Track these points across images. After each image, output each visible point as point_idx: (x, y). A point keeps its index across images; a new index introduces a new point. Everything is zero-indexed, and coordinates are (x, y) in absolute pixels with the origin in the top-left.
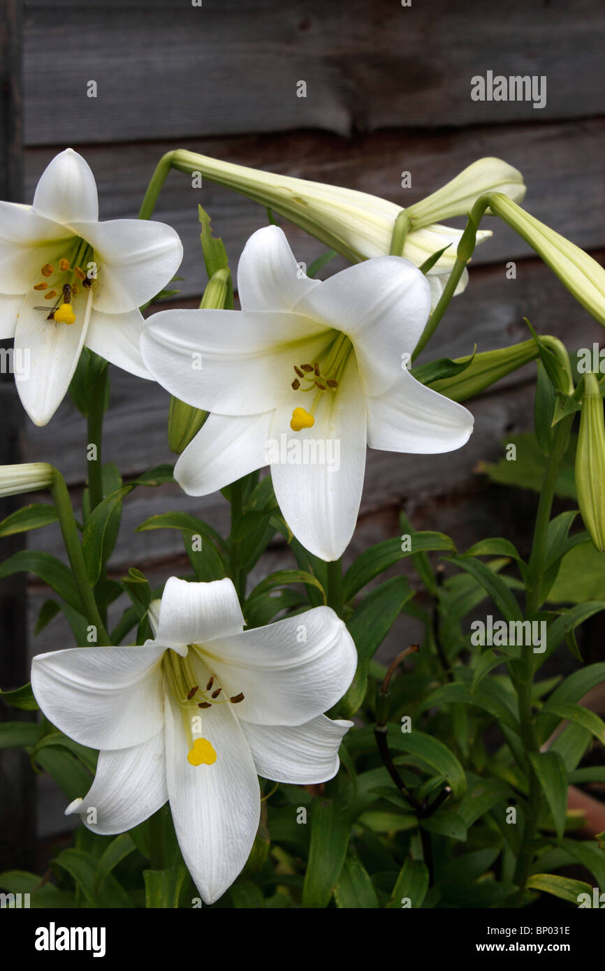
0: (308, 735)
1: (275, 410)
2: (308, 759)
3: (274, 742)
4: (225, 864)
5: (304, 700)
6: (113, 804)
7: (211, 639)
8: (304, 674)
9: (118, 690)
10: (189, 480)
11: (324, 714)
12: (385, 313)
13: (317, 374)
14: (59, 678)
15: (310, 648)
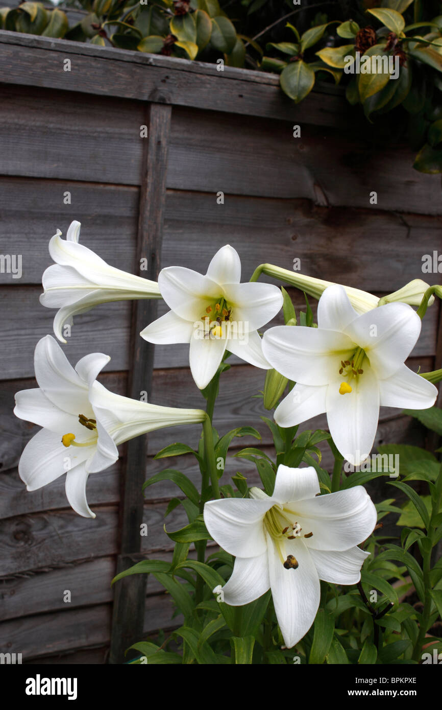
0: (347, 557)
1: (328, 385)
2: (345, 570)
3: (327, 560)
4: (299, 626)
5: (348, 537)
6: (240, 589)
7: (299, 500)
8: (349, 522)
9: (249, 524)
10: (282, 419)
11: (358, 546)
12: (395, 332)
13: (353, 366)
14: (219, 515)
15: (354, 508)
